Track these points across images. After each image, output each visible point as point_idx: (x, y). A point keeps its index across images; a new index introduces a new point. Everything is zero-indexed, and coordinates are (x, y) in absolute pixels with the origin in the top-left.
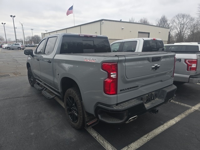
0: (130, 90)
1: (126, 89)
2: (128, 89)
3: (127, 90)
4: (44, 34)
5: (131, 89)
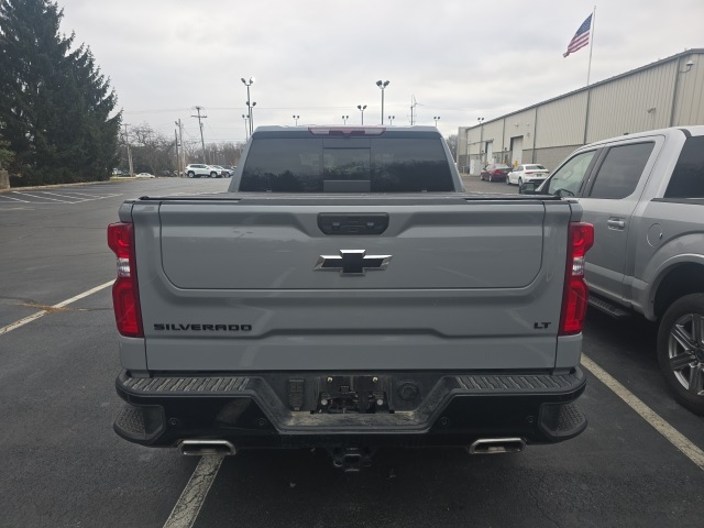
0: (202, 333)
1: (181, 326)
2: (194, 327)
3: (190, 332)
4: (468, 130)
5: (208, 333)
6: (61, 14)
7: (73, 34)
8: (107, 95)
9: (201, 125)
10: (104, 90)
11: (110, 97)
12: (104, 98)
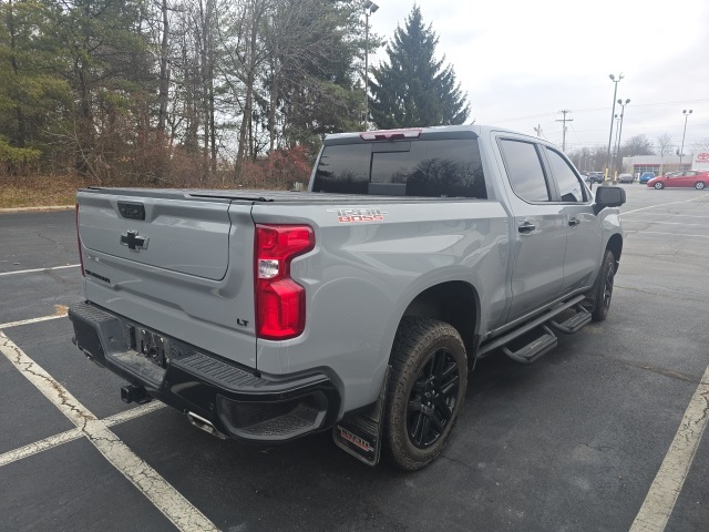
6: (437, 41)
7: (443, 58)
8: (462, 109)
9: (565, 129)
10: (461, 104)
11: (465, 110)
12: (460, 112)
